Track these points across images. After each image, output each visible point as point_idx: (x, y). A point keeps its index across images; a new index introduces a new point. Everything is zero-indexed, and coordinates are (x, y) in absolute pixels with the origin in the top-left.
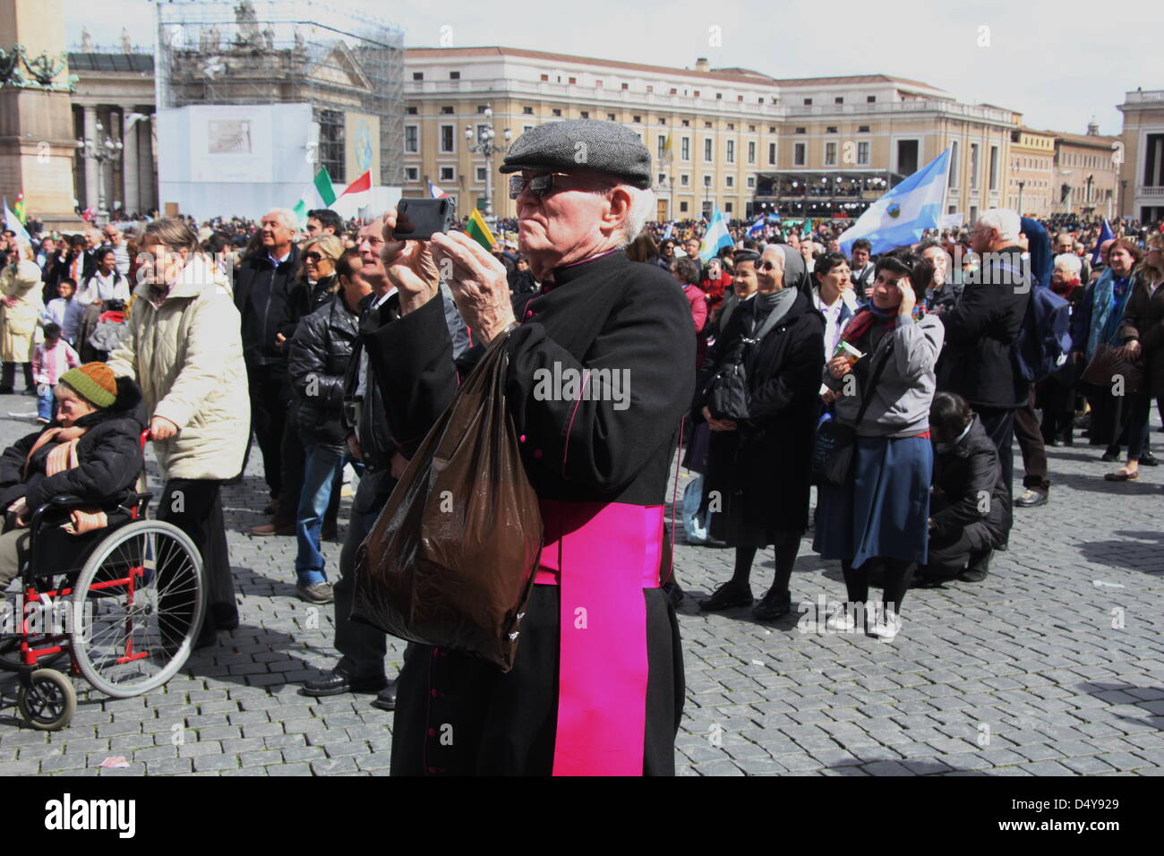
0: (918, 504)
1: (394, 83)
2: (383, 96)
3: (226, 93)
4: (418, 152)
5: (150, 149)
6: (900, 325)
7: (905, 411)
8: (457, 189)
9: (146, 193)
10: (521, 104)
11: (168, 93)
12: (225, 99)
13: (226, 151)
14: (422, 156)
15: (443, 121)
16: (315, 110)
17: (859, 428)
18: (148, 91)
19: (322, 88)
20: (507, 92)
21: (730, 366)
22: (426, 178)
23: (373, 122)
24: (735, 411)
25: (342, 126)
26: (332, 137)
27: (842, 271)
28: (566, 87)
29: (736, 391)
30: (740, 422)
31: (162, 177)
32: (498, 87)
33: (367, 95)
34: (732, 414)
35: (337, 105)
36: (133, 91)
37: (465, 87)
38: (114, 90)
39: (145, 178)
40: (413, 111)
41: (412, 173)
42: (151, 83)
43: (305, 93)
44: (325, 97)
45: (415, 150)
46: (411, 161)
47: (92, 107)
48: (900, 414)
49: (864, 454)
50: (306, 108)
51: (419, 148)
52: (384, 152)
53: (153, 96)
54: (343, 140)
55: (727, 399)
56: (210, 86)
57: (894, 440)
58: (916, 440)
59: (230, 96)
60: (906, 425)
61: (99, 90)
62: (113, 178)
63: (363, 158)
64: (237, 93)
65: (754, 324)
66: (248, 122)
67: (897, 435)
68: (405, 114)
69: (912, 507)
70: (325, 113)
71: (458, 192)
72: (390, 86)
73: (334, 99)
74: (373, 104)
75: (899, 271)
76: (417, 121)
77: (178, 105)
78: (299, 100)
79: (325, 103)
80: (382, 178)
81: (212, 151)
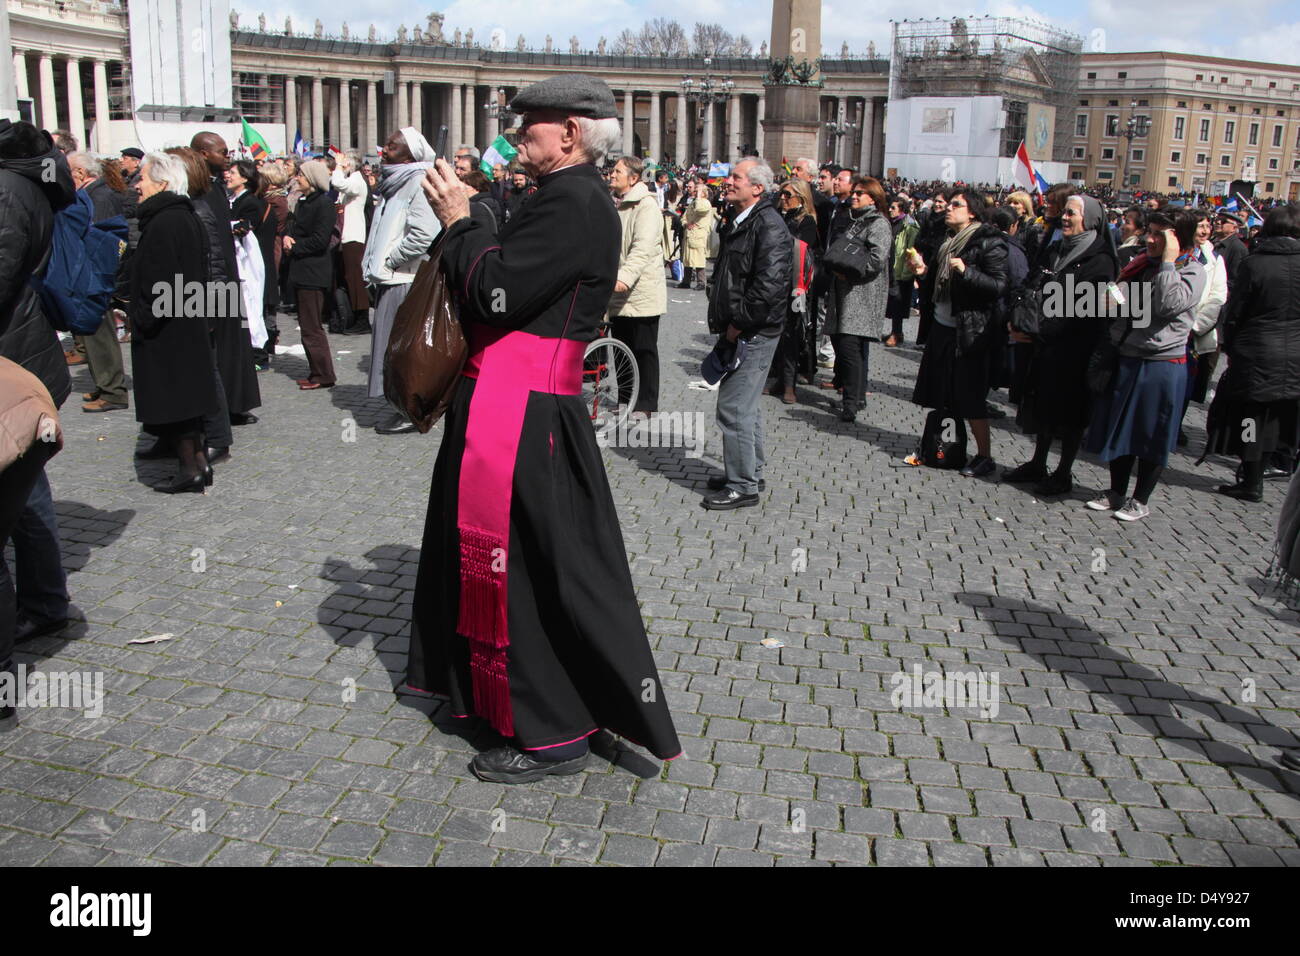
0: (1164, 416)
1: (1071, 81)
2: (1061, 91)
3: (939, 88)
4: (1086, 136)
5: (882, 128)
6: (1162, 270)
7: (1159, 340)
8: (1114, 166)
9: (876, 160)
10: (1175, 99)
11: (897, 88)
12: (938, 92)
13: (935, 131)
14: (1089, 139)
15: (1109, 111)
16: (1004, 102)
17: (1121, 348)
18: (884, 87)
19: (1013, 84)
20: (1165, 89)
21: (1030, 291)
22: (1090, 156)
23: (1051, 112)
24: (1027, 326)
25: (1025, 114)
26: (1017, 123)
27: (1203, 226)
28: (1217, 85)
29: (1032, 312)
30: (1032, 335)
31: (887, 150)
32: (1158, 85)
33: (1049, 90)
34: (1025, 329)
35: (1023, 98)
36: (873, 87)
37: (1129, 84)
38: (860, 86)
39: (876, 150)
40: (1084, 103)
41: (1079, 152)
42: (886, 81)
43: (999, 88)
44: (1014, 91)
45: (1084, 135)
46: (1079, 142)
47: (843, 98)
48: (1155, 343)
49: (1124, 370)
50: (999, 99)
51: (1086, 133)
52: (1057, 135)
53: (887, 90)
54: (1026, 124)
55: (1023, 317)
56: (928, 83)
57: (1147, 361)
58: (1167, 364)
59: (942, 90)
60: (1157, 351)
61: (850, 86)
62: (854, 148)
63: (1040, 138)
64: (947, 88)
65: (1058, 259)
66: (953, 109)
67: (1151, 358)
68: (1078, 105)
69: (1160, 417)
70: (1012, 104)
71: (1115, 169)
72: (1067, 83)
73: (1021, 93)
74: (1050, 98)
75: (1164, 224)
76: (1087, 111)
77: (904, 97)
78: (994, 93)
79: (1013, 96)
80: (1053, 155)
81: (924, 131)
